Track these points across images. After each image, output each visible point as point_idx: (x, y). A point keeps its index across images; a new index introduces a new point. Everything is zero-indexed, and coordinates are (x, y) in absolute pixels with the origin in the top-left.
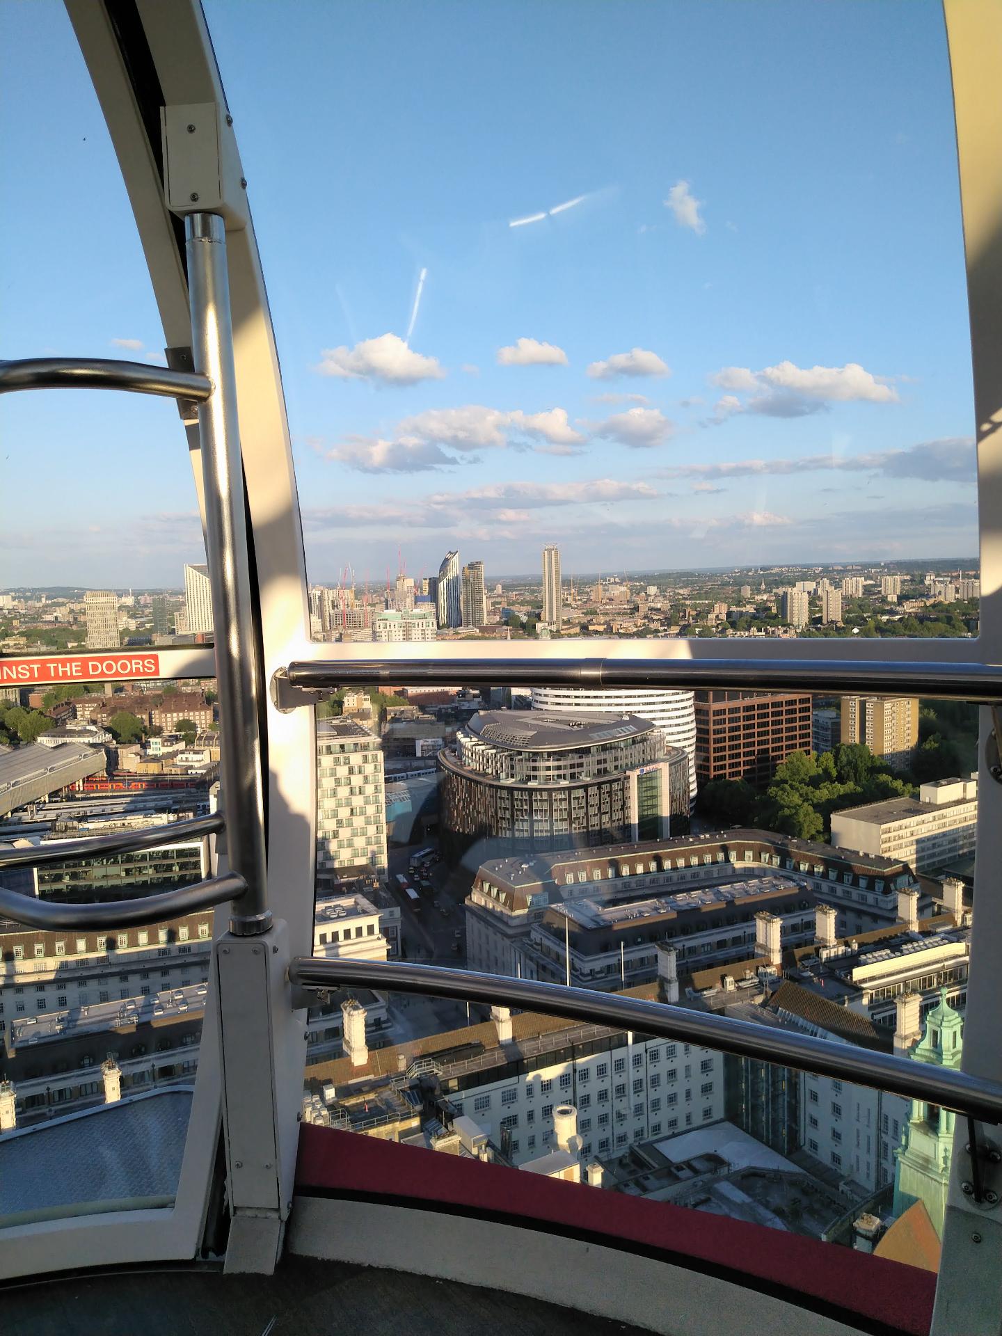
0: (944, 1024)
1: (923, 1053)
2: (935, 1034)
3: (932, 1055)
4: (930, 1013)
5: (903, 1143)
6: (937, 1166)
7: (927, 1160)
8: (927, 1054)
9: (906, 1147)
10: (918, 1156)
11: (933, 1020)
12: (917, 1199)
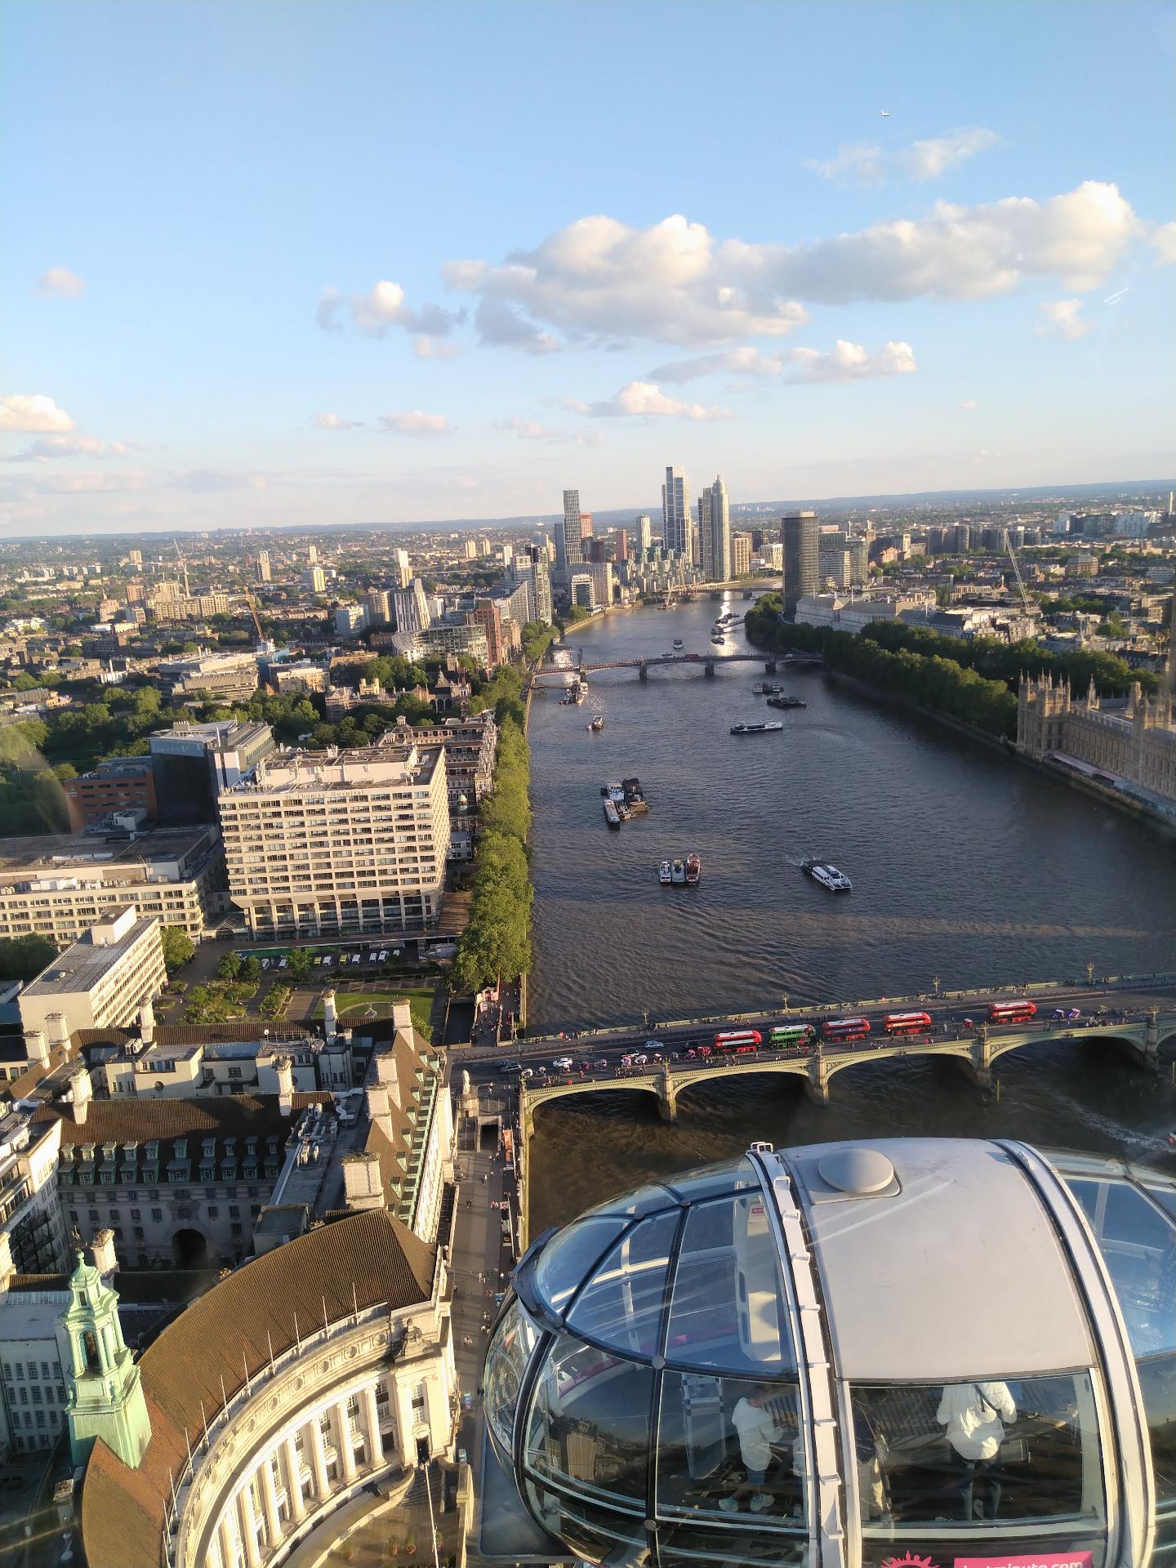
0: (88, 1283)
1: (75, 1314)
2: (82, 1294)
3: (83, 1313)
4: (74, 1280)
5: (71, 1397)
6: (107, 1401)
7: (97, 1401)
8: (78, 1314)
9: (75, 1399)
10: (88, 1402)
11: (77, 1284)
12: (94, 1439)
